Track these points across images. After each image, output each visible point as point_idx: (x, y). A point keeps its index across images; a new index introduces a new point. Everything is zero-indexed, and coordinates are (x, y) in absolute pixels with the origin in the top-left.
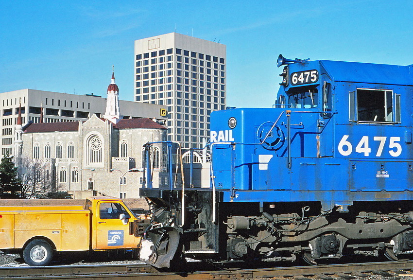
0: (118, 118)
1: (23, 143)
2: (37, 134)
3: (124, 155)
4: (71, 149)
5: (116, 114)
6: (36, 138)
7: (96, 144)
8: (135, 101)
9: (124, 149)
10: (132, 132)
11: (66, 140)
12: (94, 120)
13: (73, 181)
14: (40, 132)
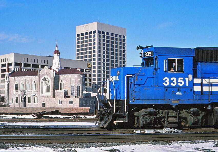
0: (59, 68)
1: (9, 82)
2: (17, 77)
3: (62, 89)
4: (34, 85)
5: (58, 66)
6: (16, 80)
7: (47, 82)
8: (76, 60)
9: (62, 85)
10: (67, 76)
11: (31, 80)
12: (46, 69)
13: (35, 103)
14: (18, 76)
